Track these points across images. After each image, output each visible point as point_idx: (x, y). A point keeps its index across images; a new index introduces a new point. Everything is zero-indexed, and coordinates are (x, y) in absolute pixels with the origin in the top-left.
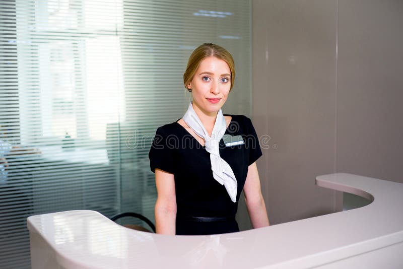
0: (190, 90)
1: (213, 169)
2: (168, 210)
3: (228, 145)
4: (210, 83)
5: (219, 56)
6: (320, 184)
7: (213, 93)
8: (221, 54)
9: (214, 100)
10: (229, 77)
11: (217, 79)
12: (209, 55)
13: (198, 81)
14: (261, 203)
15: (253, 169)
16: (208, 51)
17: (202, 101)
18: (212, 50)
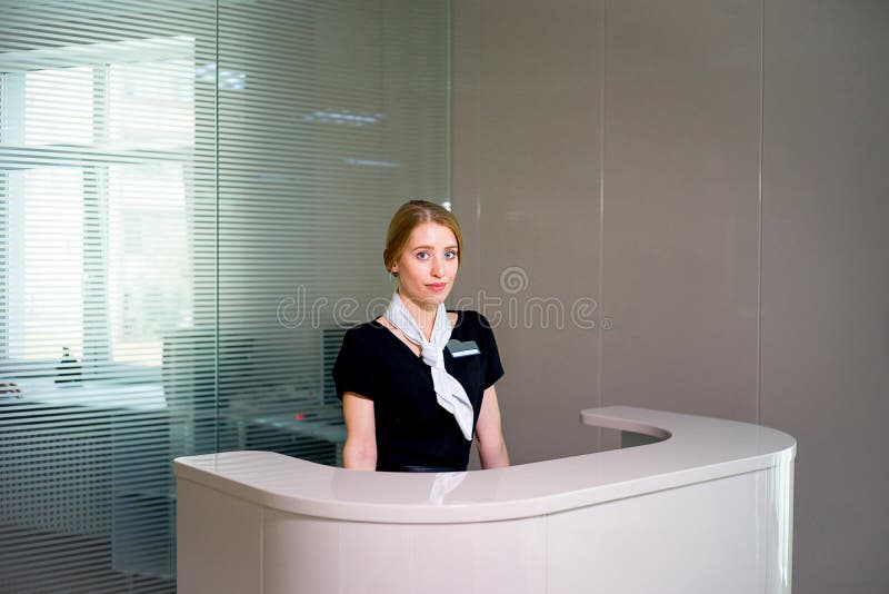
0: (396, 274)
1: (436, 389)
2: (364, 456)
3: (455, 355)
4: (428, 263)
5: (439, 222)
6: (587, 422)
7: (435, 276)
8: (441, 217)
9: (437, 285)
10: (456, 250)
11: (439, 254)
12: (425, 220)
13: (411, 260)
14: (502, 449)
15: (490, 395)
16: (421, 214)
17: (419, 289)
18: (428, 212)
